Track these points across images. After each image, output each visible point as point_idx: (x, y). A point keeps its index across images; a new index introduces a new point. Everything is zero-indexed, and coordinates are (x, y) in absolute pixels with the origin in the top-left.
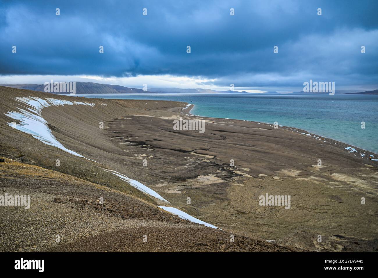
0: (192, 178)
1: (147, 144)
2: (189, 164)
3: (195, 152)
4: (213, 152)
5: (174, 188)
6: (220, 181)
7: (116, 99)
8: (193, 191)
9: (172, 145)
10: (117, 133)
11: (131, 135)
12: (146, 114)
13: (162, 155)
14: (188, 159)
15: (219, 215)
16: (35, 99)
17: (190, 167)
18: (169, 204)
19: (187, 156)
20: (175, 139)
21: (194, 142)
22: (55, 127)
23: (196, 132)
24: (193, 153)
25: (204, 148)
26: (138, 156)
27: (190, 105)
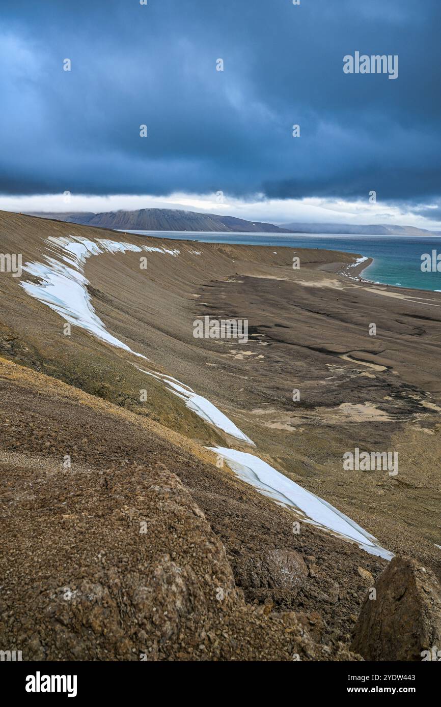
0: (328, 406)
1: (260, 333)
2: (330, 378)
3: (350, 356)
4: (388, 358)
5: (283, 420)
6: (385, 418)
7: (218, 244)
8: (319, 430)
9: (308, 338)
10: (212, 307)
11: (235, 313)
12: (271, 275)
13: (283, 355)
14: (332, 367)
15: (351, 482)
16: (78, 240)
17: (331, 383)
18: (251, 447)
19: (331, 362)
20: (317, 327)
21: (355, 335)
22: (100, 292)
23: (362, 316)
24: (345, 357)
25: (371, 349)
26: (237, 354)
27: (365, 258)
